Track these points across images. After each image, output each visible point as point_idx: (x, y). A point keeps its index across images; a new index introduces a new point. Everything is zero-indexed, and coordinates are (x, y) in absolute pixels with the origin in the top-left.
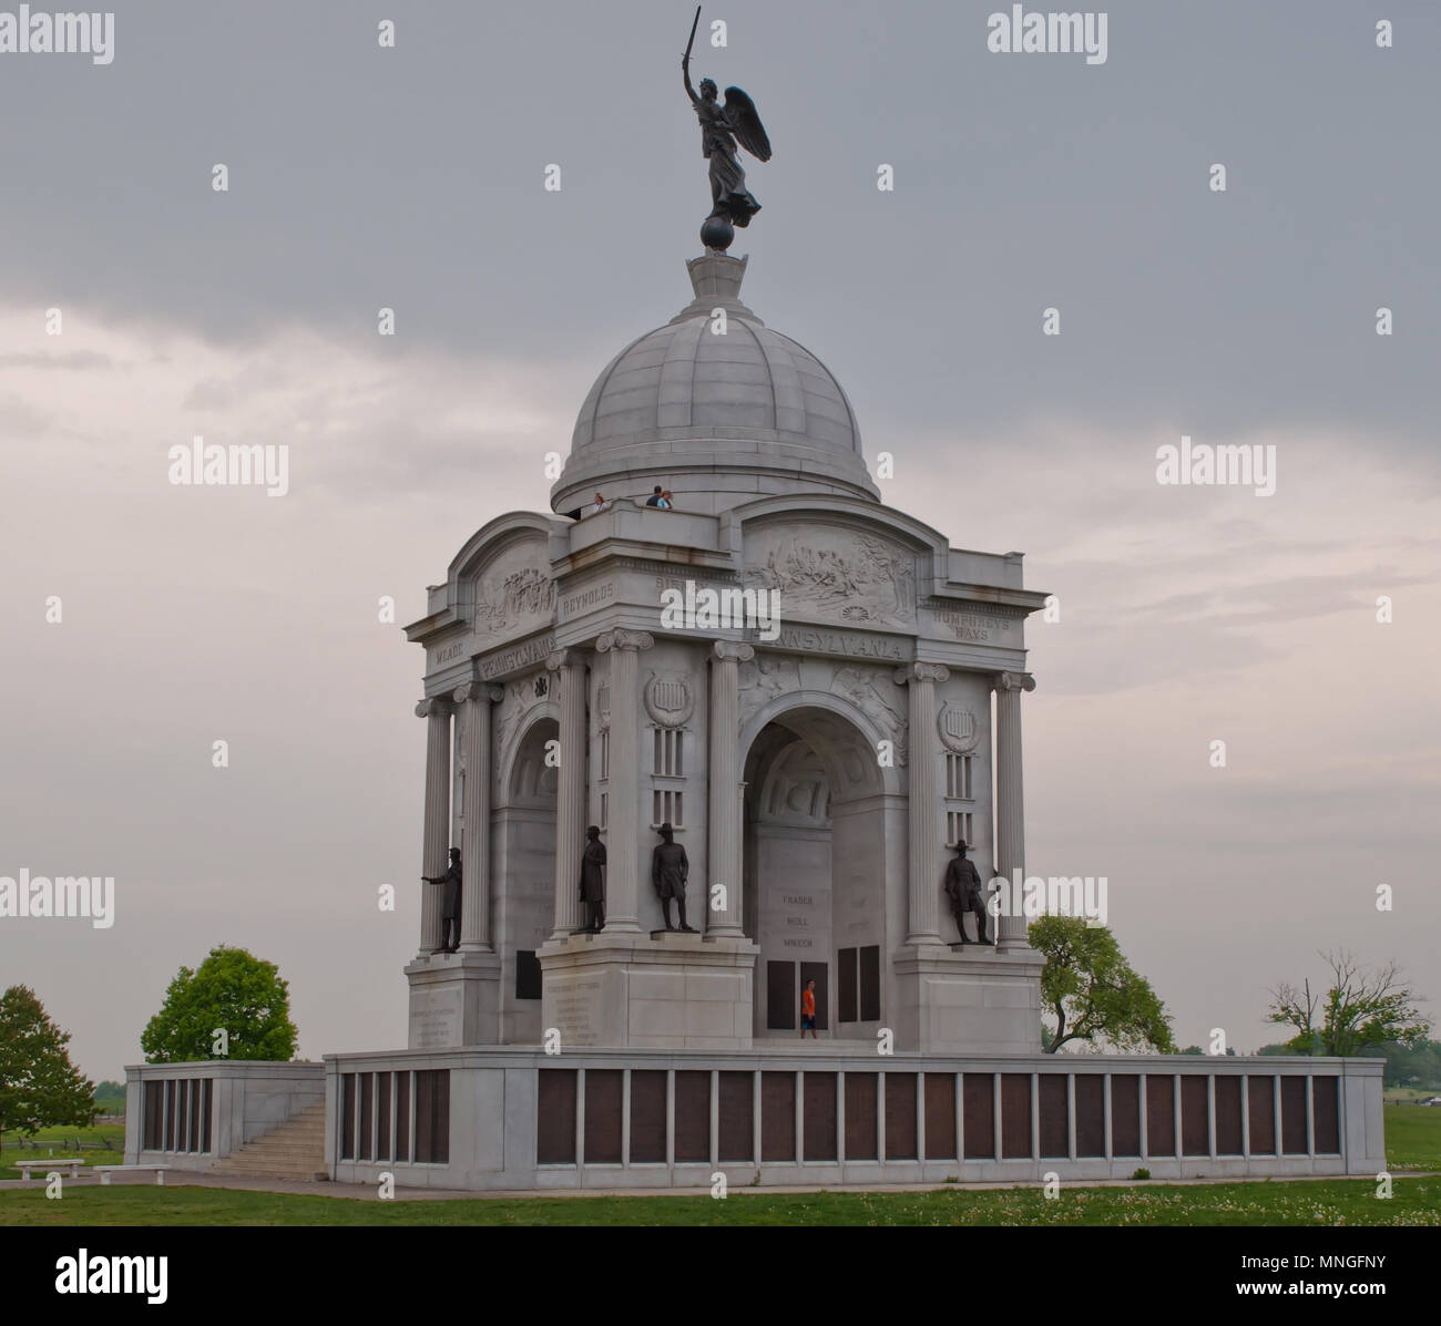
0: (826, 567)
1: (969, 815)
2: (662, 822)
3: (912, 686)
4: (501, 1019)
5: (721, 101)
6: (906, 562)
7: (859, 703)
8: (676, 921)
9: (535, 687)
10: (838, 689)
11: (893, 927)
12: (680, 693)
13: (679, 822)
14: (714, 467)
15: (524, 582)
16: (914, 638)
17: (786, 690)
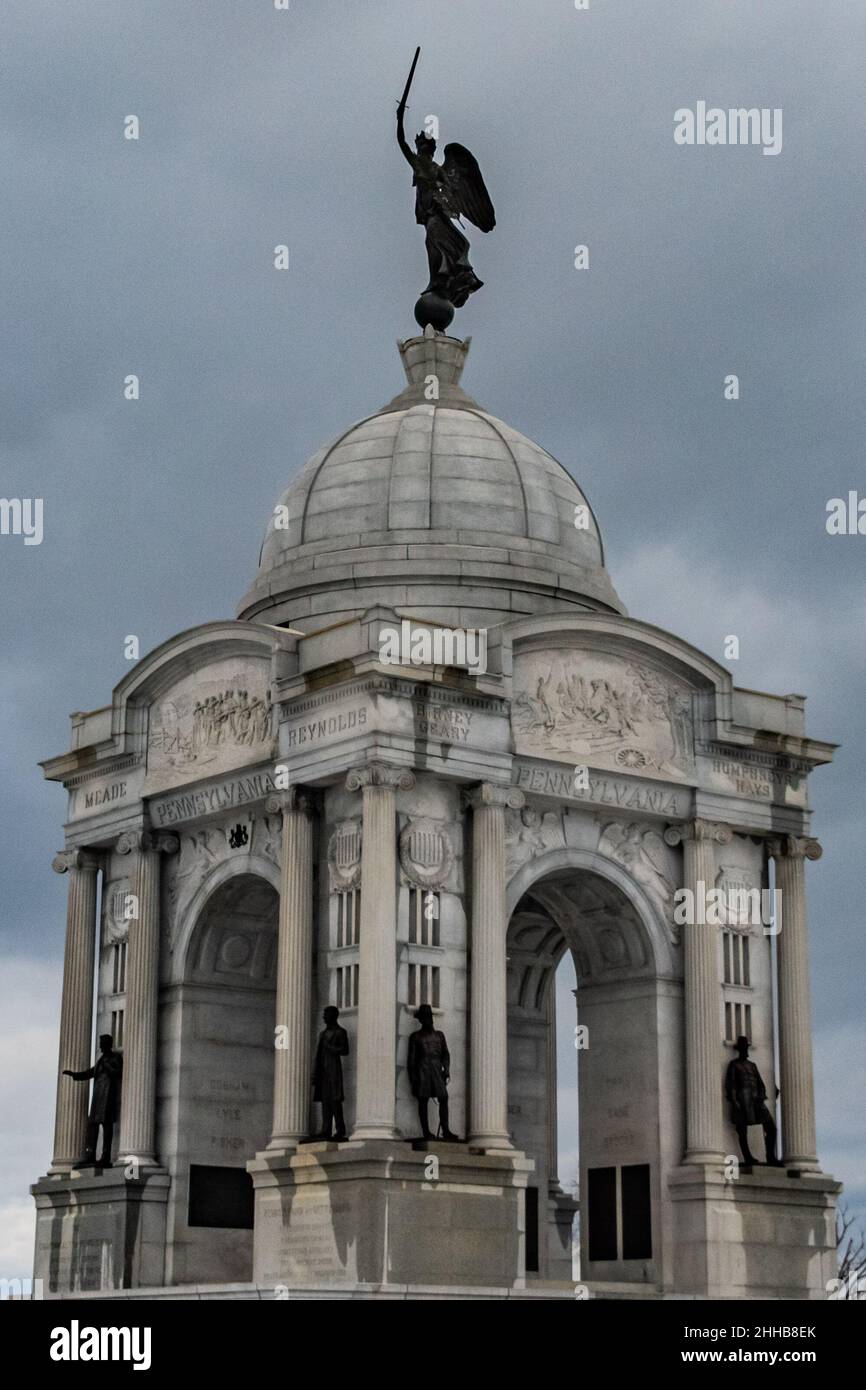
0: (598, 701)
1: (748, 1007)
2: (418, 1003)
3: (688, 849)
4: (170, 1252)
5: (439, 158)
6: (683, 701)
7: (628, 867)
8: (434, 1126)
9: (229, 835)
10: (606, 848)
11: (668, 1140)
12: (438, 845)
13: (436, 1004)
14: (461, 577)
15: (225, 707)
16: (693, 790)
17: (550, 847)
